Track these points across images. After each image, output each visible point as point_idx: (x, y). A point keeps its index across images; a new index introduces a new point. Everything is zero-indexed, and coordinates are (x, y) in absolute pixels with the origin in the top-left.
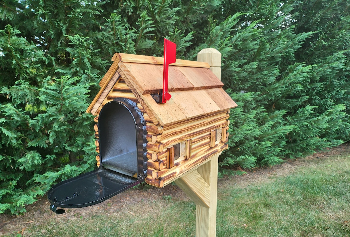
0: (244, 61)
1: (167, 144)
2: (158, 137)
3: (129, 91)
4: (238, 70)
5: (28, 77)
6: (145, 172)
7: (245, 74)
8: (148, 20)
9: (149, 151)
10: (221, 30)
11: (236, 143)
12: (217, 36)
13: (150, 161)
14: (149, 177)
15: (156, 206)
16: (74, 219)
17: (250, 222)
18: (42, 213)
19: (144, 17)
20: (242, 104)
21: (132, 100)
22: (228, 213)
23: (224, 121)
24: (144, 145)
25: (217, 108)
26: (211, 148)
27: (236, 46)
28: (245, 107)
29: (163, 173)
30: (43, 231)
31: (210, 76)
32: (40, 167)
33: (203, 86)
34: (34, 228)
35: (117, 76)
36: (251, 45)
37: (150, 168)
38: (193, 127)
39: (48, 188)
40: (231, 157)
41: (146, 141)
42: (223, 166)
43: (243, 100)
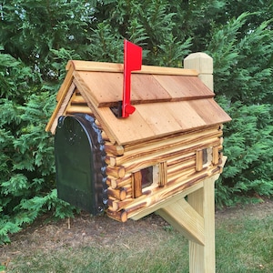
0: (255, 68)
1: (131, 167)
2: (118, 159)
3: (84, 104)
4: (247, 78)
5: (14, 95)
6: (105, 202)
7: (257, 84)
8: (140, 28)
9: (109, 177)
10: (225, 34)
11: (249, 164)
12: (220, 41)
13: (110, 188)
14: (110, 208)
15: (155, 238)
16: (62, 251)
17: (268, 262)
18: (30, 242)
19: (135, 25)
20: (255, 118)
21: (89, 114)
22: (240, 250)
23: (216, 139)
24: (103, 169)
25: (202, 123)
26: (197, 172)
27: (244, 52)
28: (259, 122)
29: (126, 204)
30: (29, 263)
31: (197, 85)
32: (28, 192)
33: (184, 96)
34: (19, 259)
35: (73, 87)
36: (263, 49)
37: (111, 198)
38: (169, 147)
39: (35, 215)
40: (244, 181)
41: (106, 165)
42: (235, 192)
43: (256, 114)
